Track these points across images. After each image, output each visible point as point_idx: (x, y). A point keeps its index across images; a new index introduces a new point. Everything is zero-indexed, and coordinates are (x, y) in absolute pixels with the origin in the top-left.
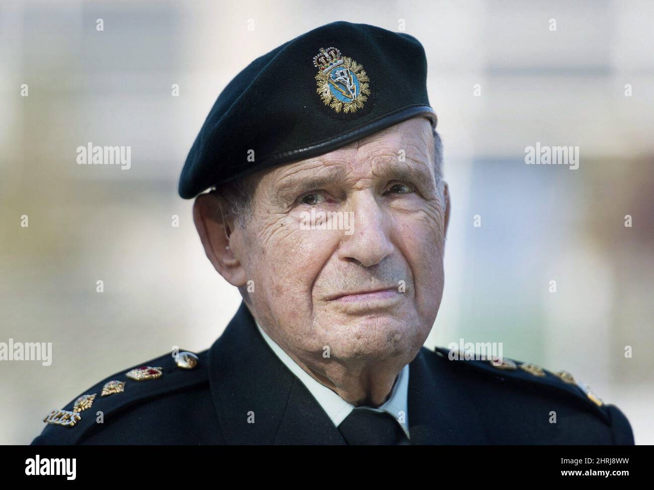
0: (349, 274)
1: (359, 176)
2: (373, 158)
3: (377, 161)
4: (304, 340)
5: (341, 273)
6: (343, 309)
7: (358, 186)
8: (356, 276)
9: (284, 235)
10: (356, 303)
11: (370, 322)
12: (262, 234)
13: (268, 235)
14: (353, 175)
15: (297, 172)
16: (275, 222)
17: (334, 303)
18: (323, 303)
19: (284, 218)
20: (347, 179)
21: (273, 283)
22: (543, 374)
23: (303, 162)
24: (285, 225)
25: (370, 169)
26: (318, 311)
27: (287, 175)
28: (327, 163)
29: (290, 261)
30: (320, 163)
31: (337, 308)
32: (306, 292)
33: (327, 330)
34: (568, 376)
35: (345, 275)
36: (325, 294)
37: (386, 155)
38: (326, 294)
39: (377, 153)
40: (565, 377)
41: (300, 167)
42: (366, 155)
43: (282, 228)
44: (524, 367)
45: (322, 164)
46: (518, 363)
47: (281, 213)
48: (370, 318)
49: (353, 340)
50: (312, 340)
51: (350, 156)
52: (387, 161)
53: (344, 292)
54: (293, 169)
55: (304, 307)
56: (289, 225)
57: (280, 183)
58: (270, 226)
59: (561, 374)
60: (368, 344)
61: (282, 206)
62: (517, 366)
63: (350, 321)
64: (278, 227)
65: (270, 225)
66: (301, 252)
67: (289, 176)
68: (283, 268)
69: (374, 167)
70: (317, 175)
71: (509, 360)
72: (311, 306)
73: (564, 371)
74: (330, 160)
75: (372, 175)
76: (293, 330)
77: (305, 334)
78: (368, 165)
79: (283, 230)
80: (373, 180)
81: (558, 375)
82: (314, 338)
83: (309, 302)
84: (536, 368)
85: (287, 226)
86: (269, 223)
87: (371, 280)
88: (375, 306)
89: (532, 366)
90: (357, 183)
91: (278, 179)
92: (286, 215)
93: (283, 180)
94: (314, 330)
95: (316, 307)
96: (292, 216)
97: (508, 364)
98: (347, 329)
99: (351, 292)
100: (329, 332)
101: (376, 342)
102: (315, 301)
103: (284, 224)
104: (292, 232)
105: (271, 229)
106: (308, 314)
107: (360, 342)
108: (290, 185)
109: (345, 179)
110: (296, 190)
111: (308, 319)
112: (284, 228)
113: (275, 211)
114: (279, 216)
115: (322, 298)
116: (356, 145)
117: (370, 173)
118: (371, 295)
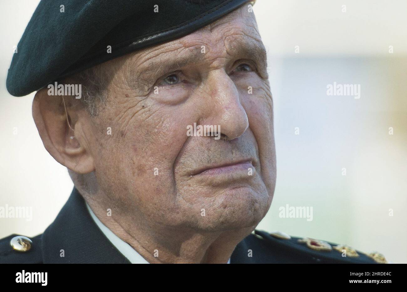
0: (212, 149)
1: (215, 55)
2: (226, 38)
3: (229, 41)
4: (168, 215)
5: (203, 148)
6: (208, 181)
7: (215, 65)
8: (219, 150)
9: (146, 116)
10: (220, 176)
11: (234, 192)
12: (120, 118)
13: (127, 118)
14: (210, 55)
15: (158, 55)
16: (136, 105)
17: (198, 177)
18: (186, 178)
19: (145, 100)
20: (205, 59)
21: (134, 163)
22: (357, 255)
23: (164, 45)
24: (147, 107)
25: (224, 48)
26: (181, 187)
27: (148, 59)
28: (187, 44)
29: (152, 141)
30: (181, 45)
31: (201, 181)
32: (169, 169)
33: (192, 204)
34: (380, 256)
35: (209, 150)
36: (189, 169)
37: (237, 34)
38: (191, 169)
39: (228, 33)
40: (377, 258)
41: (160, 51)
42: (220, 36)
43: (143, 110)
44: (338, 248)
45: (182, 46)
46: (332, 245)
47: (141, 96)
48: (234, 188)
49: (219, 210)
50: (175, 215)
51: (206, 38)
52: (238, 39)
53: (209, 165)
54: (154, 53)
55: (168, 183)
56: (150, 107)
57: (141, 66)
58: (129, 110)
59: (374, 255)
60: (234, 212)
61: (142, 89)
62: (332, 248)
63: (215, 192)
64: (138, 109)
65: (130, 108)
66: (165, 131)
67: (150, 60)
68: (145, 147)
69: (227, 46)
70: (179, 56)
71: (324, 242)
72: (174, 182)
73: (376, 253)
74: (190, 41)
75: (226, 54)
76: (156, 206)
77: (168, 209)
78: (222, 45)
79: (145, 112)
80: (227, 59)
81: (371, 256)
82: (178, 213)
83: (172, 178)
84: (349, 250)
85: (148, 107)
86: (129, 106)
87: (232, 153)
88: (239, 176)
89: (346, 248)
90: (214, 63)
91: (139, 63)
92: (145, 97)
93: (145, 63)
94: (177, 205)
95: (179, 183)
96: (152, 98)
97: (324, 246)
98: (212, 200)
99: (215, 165)
100: (195, 205)
101: (241, 211)
102: (177, 176)
103: (145, 106)
104: (154, 113)
105: (130, 112)
106: (172, 190)
107: (227, 211)
108: (152, 68)
109: (203, 58)
110: (158, 72)
111: (172, 195)
112: (146, 109)
113: (134, 94)
114: (139, 98)
115: (185, 173)
116: (209, 27)
117: (225, 52)
118: (234, 167)
